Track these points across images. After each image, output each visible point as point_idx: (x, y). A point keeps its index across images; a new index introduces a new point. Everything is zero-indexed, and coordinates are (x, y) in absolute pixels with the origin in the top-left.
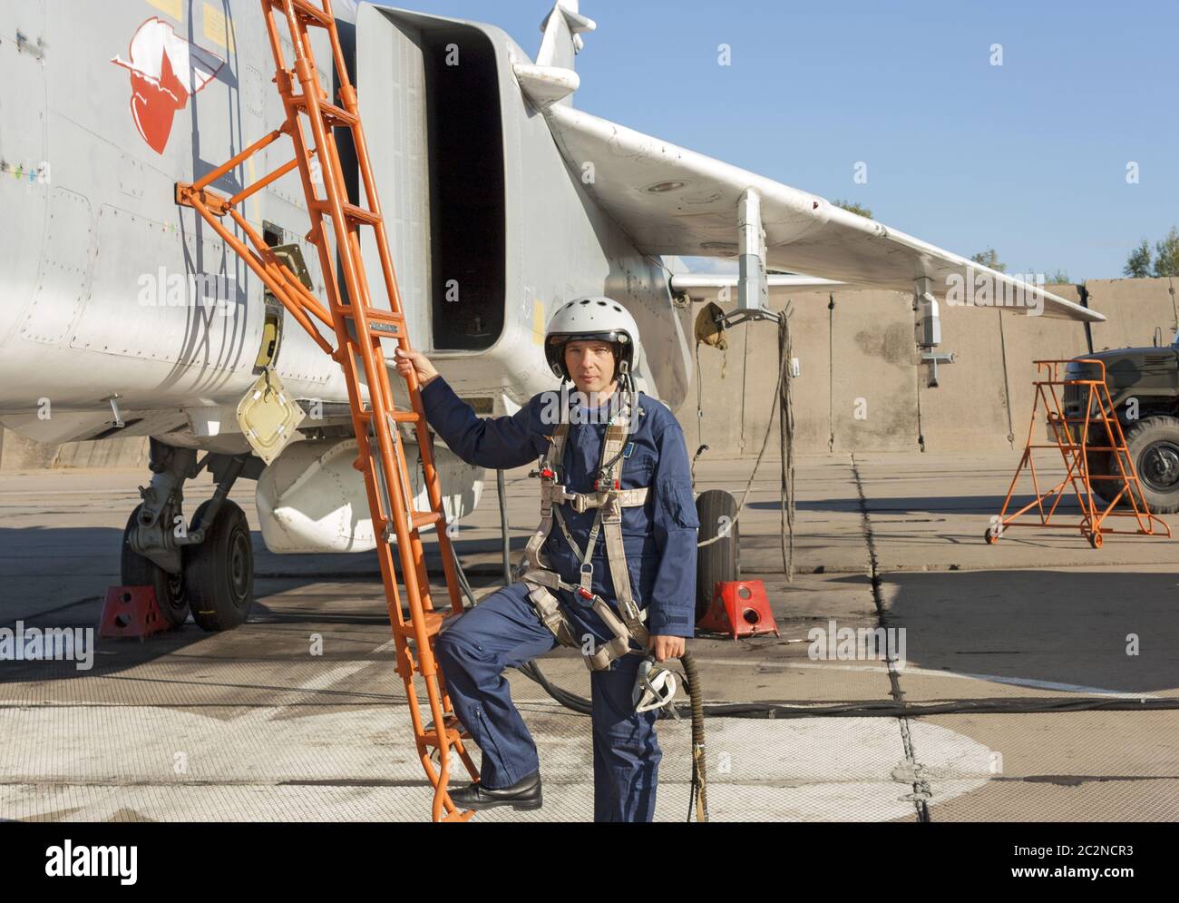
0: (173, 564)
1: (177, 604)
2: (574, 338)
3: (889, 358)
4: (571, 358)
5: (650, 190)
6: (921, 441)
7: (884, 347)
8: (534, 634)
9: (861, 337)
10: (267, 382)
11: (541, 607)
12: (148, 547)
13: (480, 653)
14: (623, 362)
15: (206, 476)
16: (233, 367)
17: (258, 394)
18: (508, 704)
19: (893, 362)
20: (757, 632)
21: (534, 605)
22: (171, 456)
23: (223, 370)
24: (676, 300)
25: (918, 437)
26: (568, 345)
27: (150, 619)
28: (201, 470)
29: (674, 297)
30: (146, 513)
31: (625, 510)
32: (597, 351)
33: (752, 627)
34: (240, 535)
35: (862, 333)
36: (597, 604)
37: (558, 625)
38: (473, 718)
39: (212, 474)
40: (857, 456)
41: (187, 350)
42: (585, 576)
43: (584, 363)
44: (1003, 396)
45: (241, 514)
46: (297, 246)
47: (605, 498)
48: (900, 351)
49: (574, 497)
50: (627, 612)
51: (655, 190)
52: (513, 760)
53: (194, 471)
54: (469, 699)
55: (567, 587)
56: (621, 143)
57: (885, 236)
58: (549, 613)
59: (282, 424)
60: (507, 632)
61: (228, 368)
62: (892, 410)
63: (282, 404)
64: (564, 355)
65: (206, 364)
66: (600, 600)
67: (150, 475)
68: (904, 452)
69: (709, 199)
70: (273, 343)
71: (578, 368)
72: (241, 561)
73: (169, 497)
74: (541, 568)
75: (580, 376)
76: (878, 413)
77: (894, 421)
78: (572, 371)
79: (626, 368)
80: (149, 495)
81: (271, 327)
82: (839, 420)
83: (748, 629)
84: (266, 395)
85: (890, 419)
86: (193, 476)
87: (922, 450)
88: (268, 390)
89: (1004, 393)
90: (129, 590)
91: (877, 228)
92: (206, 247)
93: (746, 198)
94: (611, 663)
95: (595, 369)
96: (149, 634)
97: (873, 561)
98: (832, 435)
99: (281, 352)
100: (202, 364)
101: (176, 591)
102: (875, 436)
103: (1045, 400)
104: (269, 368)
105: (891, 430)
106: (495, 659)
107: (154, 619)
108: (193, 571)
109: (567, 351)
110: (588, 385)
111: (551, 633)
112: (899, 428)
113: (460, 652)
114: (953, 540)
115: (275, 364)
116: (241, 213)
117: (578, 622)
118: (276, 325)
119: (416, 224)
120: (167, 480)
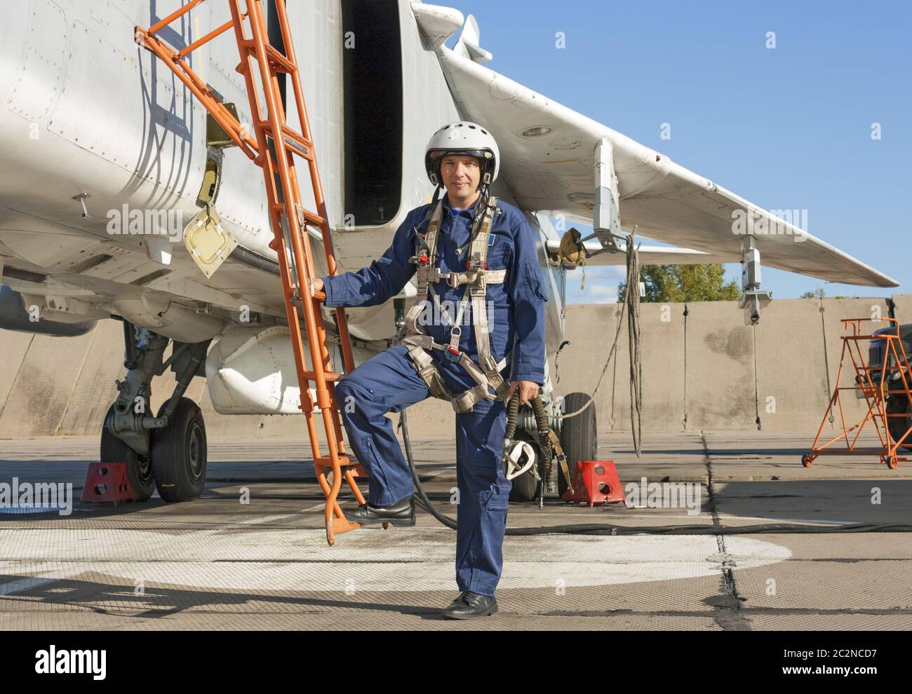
0: (142, 445)
1: (145, 481)
2: (449, 153)
3: (732, 355)
4: (446, 170)
5: (524, 134)
6: (758, 421)
7: (728, 347)
8: (413, 383)
9: (709, 338)
10: (208, 215)
11: (418, 361)
12: (124, 430)
13: (371, 395)
14: (486, 174)
15: (169, 375)
16: (180, 193)
17: (200, 223)
18: (391, 436)
19: (736, 358)
20: (609, 501)
21: (412, 360)
22: (142, 356)
23: (172, 193)
24: (551, 259)
25: (756, 418)
26: (443, 160)
27: (123, 489)
28: (166, 368)
29: (549, 257)
30: (122, 402)
31: (489, 285)
32: (467, 164)
33: (605, 497)
34: (196, 426)
35: (711, 335)
36: (462, 359)
37: (431, 377)
38: (365, 447)
39: (174, 373)
40: (704, 432)
41: (142, 165)
42: (454, 337)
43: (458, 172)
44: (825, 386)
45: (198, 410)
46: (233, 104)
47: (475, 277)
48: (741, 349)
49: (449, 276)
50: (487, 365)
51: (528, 135)
52: (396, 483)
53: (160, 369)
54: (362, 432)
55: (439, 347)
56: (499, 86)
57: (715, 191)
58: (424, 367)
59: (220, 249)
60: (392, 381)
61: (176, 192)
62: (735, 397)
63: (220, 233)
64: (440, 166)
65: (158, 183)
66: (465, 355)
67: (126, 371)
68: (744, 429)
69: (572, 146)
70: (213, 186)
71: (451, 177)
72: (197, 448)
73: (140, 389)
74: (418, 334)
75: (453, 183)
76: (723, 398)
77: (736, 405)
78: (445, 180)
79: (489, 179)
80: (124, 388)
81: (213, 173)
82: (691, 404)
83: (602, 498)
84: (207, 225)
85: (733, 404)
86: (160, 374)
87: (759, 429)
88: (208, 221)
89: (826, 384)
90: (106, 465)
91: (709, 184)
92: (159, 86)
93: (602, 144)
94: (474, 406)
95: (465, 178)
96: (121, 501)
97: (710, 475)
98: (686, 416)
99: (219, 193)
100: (154, 181)
101: (145, 471)
102: (721, 417)
103: (851, 352)
104: (210, 203)
105: (733, 413)
106: (383, 401)
107: (126, 489)
108: (158, 451)
109: (443, 165)
110: (459, 191)
111: (426, 384)
112: (740, 411)
113: (357, 394)
114: (776, 465)
115: (214, 202)
116: (189, 65)
117: (447, 373)
118: (216, 171)
119: (332, 124)
120: (138, 376)
